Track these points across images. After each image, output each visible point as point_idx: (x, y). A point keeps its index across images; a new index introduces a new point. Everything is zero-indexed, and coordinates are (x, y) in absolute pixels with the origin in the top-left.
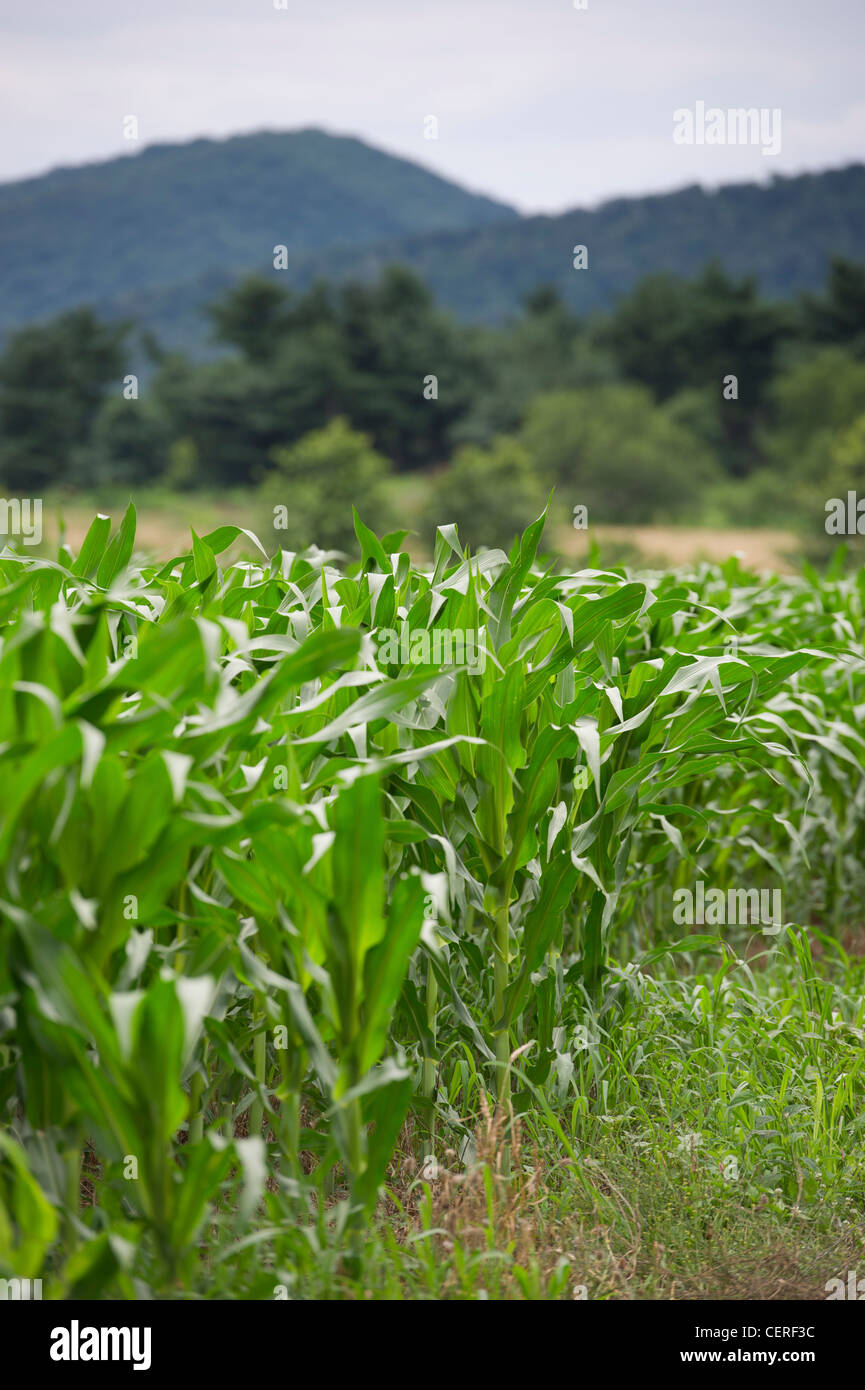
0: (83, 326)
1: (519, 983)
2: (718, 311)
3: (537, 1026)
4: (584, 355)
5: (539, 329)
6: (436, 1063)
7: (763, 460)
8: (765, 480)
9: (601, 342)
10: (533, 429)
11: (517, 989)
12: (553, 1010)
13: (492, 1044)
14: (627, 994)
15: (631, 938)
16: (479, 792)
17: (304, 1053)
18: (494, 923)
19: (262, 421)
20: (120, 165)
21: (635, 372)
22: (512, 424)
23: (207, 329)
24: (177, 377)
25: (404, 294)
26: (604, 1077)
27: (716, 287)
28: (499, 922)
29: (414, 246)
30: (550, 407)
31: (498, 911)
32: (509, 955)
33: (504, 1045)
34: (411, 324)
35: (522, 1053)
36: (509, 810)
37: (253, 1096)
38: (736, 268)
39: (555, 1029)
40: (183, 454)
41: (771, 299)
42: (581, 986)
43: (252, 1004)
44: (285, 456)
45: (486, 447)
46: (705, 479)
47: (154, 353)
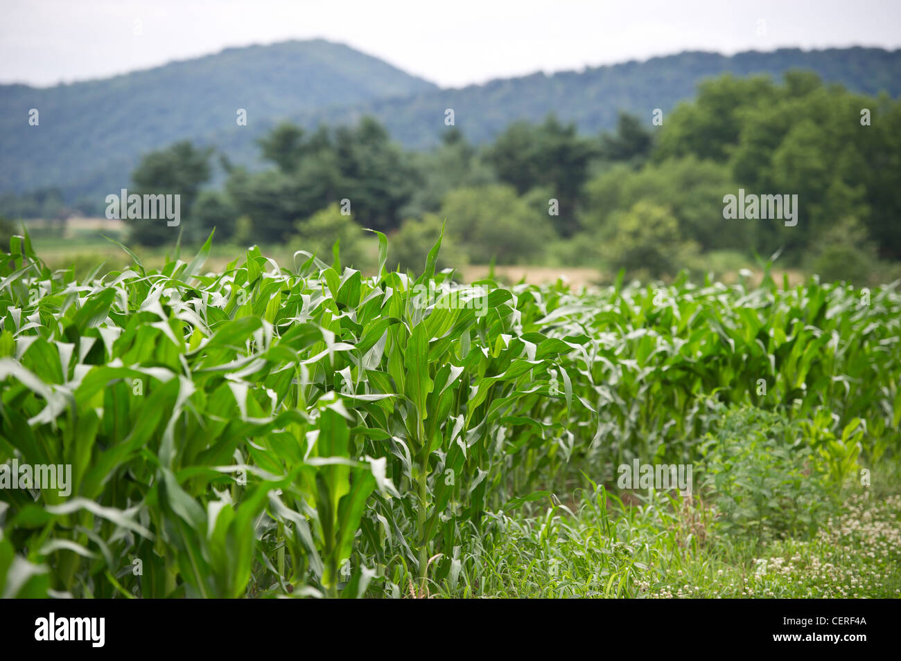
0: (185, 151)
1: (433, 519)
2: (554, 142)
3: (444, 545)
4: (478, 168)
5: (451, 152)
6: (385, 566)
7: (581, 228)
8: (581, 239)
9: (486, 160)
10: (447, 210)
11: (431, 523)
12: (453, 536)
13: (416, 554)
14: (498, 527)
15: (500, 496)
16: (407, 407)
17: (306, 558)
18: (417, 484)
19: (290, 206)
20: (208, 59)
21: (506, 178)
22: (435, 207)
23: (258, 153)
24: (240, 180)
25: (372, 133)
26: (483, 574)
27: (553, 128)
28: (421, 484)
29: (378, 105)
30: (457, 198)
31: (420, 478)
32: (427, 503)
33: (423, 555)
34: (376, 150)
35: (435, 560)
36: (425, 416)
37: (277, 584)
38: (565, 118)
39: (454, 548)
40: (244, 225)
41: (585, 135)
42: (470, 522)
43: (277, 532)
44: (302, 226)
45: (420, 220)
46: (547, 239)
47: (227, 166)
